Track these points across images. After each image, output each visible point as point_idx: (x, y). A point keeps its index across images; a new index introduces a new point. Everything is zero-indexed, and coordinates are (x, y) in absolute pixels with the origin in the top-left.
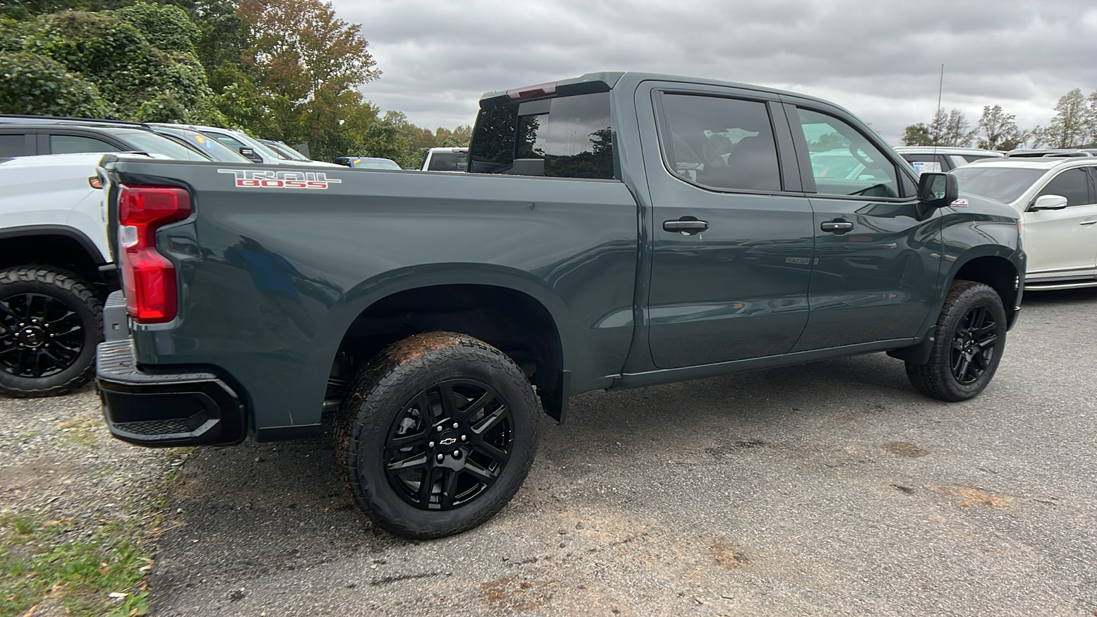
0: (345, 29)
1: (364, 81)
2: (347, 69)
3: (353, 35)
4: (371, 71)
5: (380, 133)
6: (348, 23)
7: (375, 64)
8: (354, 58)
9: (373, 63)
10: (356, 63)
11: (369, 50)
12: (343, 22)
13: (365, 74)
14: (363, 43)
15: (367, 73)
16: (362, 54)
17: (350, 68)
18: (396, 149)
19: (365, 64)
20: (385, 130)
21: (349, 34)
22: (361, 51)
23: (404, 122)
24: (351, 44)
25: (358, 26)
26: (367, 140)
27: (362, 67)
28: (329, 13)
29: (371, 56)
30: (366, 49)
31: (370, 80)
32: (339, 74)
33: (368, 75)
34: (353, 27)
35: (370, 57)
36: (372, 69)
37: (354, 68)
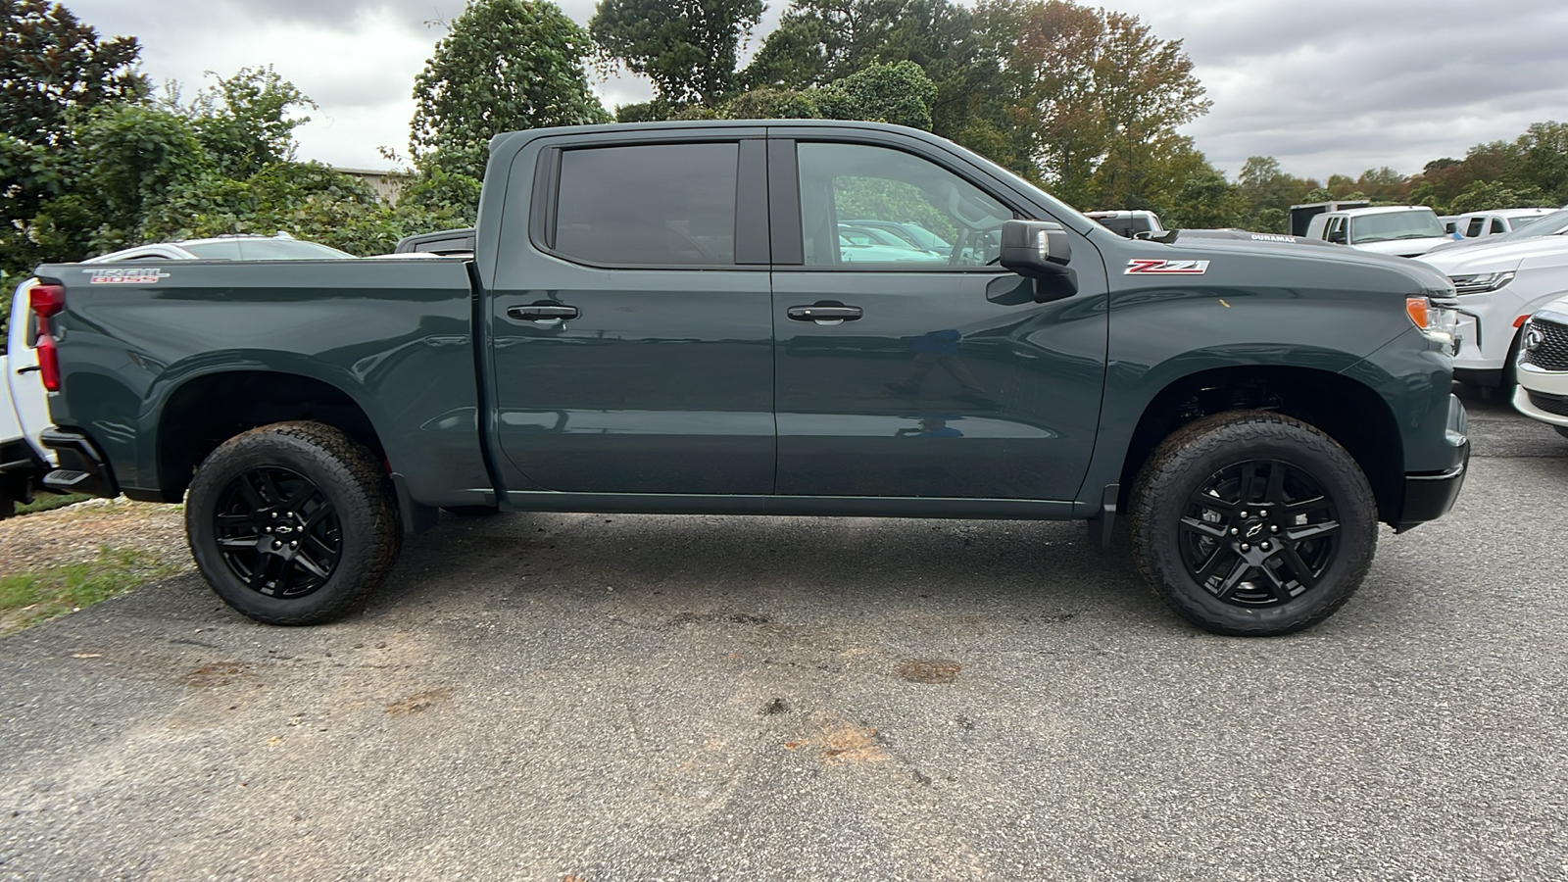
0: (1159, 49)
1: (1185, 120)
2: (1160, 106)
3: (1171, 55)
4: (1197, 104)
5: (1200, 193)
6: (1162, 42)
7: (1204, 92)
8: (1172, 89)
9: (1202, 91)
10: (1174, 96)
11: (1194, 73)
12: (1156, 41)
13: (1186, 110)
14: (1185, 66)
15: (1191, 107)
16: (1184, 81)
17: (1165, 104)
18: (1223, 214)
19: (1188, 95)
20: (1208, 188)
21: (1165, 57)
22: (1183, 77)
23: (1275, 172)
24: (1170, 69)
25: (1177, 43)
26: (1180, 206)
27: (1183, 100)
28: (1134, 31)
29: (1199, 81)
30: (1191, 73)
31: (1194, 118)
32: (1149, 115)
33: (1190, 110)
34: (1172, 45)
35: (1197, 83)
36: (1197, 100)
37: (1171, 103)
